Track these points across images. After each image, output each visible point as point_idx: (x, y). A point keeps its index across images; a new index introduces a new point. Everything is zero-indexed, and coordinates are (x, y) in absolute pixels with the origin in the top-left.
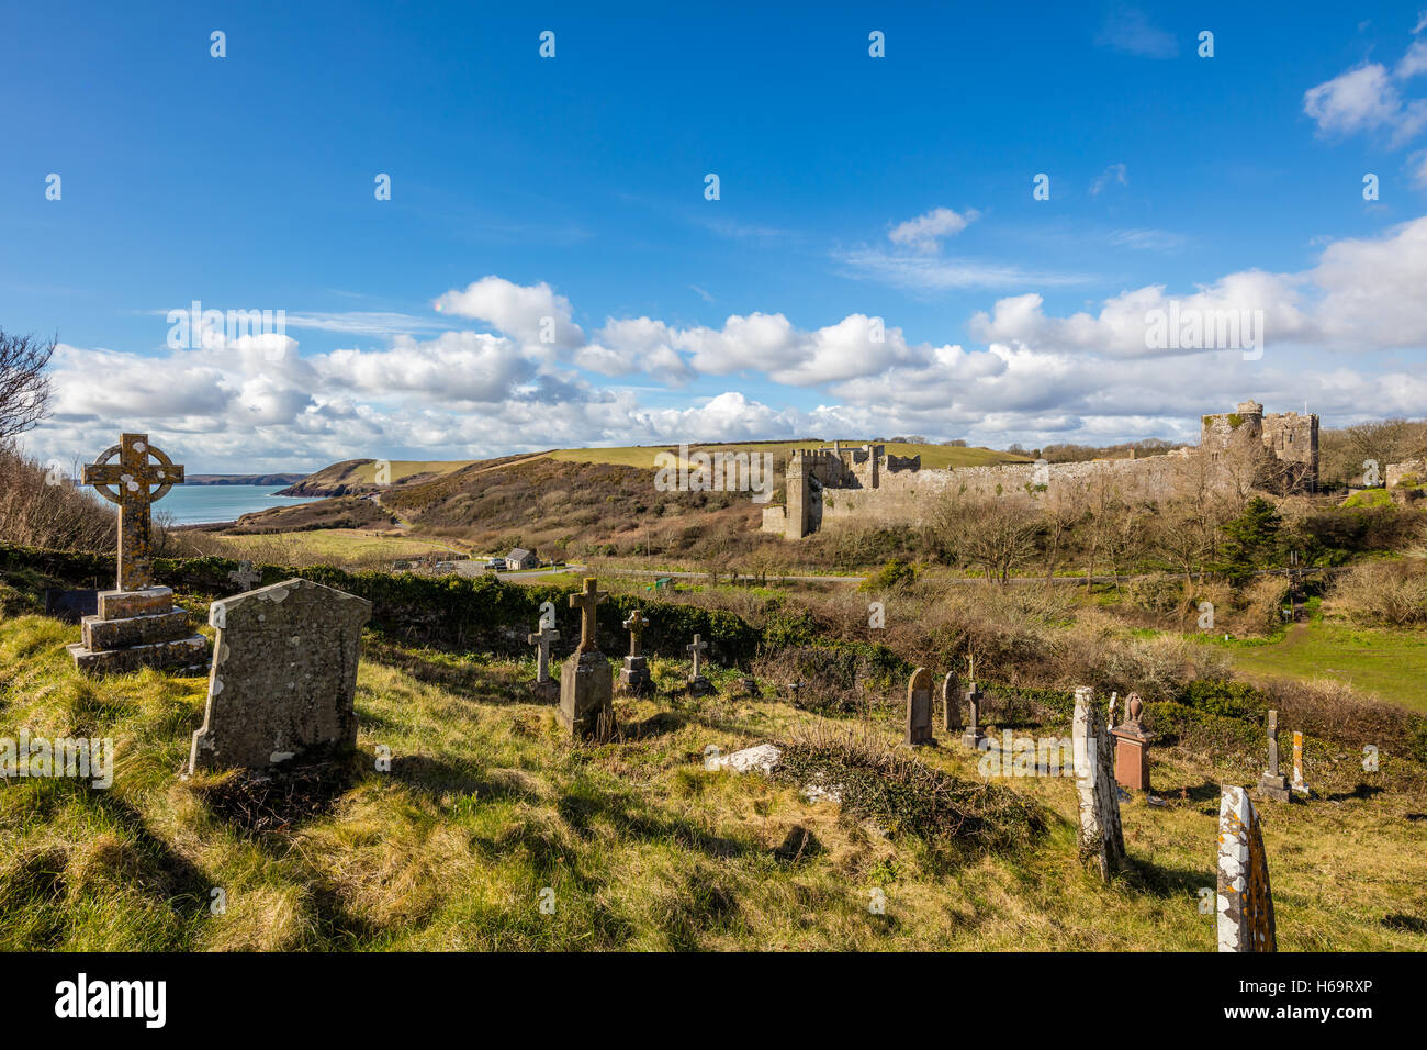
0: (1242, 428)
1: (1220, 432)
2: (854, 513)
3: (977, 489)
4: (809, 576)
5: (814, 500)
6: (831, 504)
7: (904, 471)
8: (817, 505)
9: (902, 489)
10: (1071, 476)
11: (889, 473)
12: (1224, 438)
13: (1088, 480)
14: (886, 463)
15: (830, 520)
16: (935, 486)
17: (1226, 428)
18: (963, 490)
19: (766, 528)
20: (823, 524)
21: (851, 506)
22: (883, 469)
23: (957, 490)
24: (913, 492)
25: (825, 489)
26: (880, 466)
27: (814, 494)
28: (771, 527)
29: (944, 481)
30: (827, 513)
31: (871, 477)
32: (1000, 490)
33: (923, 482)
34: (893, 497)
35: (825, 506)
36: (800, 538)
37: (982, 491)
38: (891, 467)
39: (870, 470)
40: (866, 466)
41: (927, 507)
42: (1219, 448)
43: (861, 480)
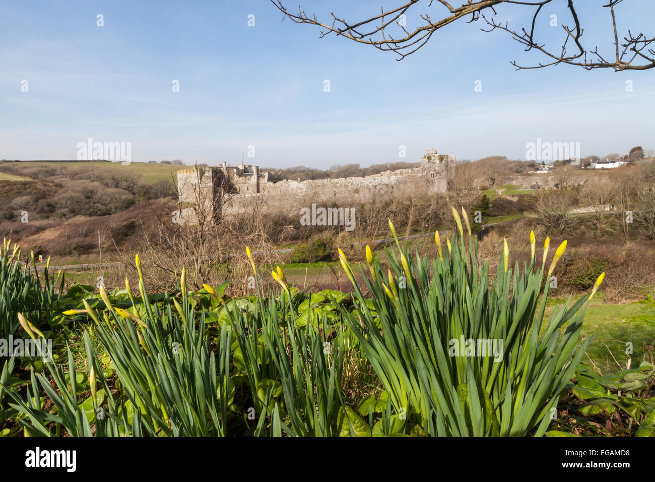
0: (443, 162)
1: (435, 163)
2: (248, 210)
6: (232, 204)
11: (271, 183)
12: (436, 166)
14: (266, 177)
15: (231, 215)
17: (437, 162)
21: (245, 205)
22: (264, 181)
23: (312, 195)
24: (286, 195)
26: (261, 179)
29: (305, 188)
30: (229, 210)
31: (255, 186)
32: (335, 193)
33: (292, 189)
37: (326, 194)
38: (269, 180)
39: (253, 182)
40: (250, 179)
41: (295, 205)
42: (435, 171)
43: (246, 189)
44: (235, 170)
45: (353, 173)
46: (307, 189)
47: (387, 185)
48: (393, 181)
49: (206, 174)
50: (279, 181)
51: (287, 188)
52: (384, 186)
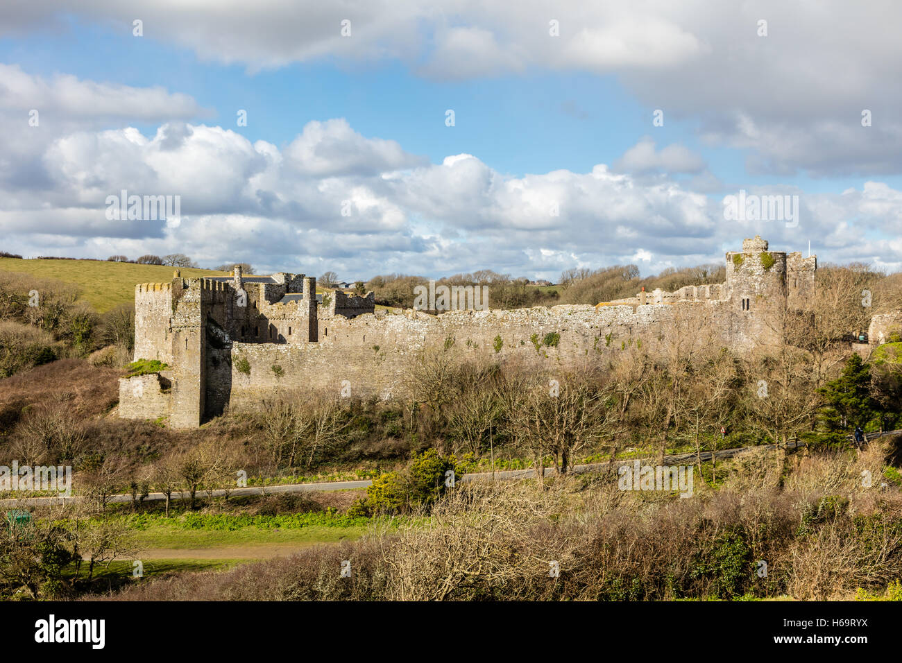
0: (773, 270)
1: (751, 274)
2: (289, 383)
3: (469, 343)
4: (287, 485)
5: (216, 362)
6: (246, 369)
7: (364, 316)
8: (220, 371)
9: (361, 343)
10: (587, 325)
11: (341, 318)
12: (756, 281)
13: (608, 331)
14: (333, 304)
15: (243, 394)
16: (409, 338)
17: (758, 269)
18: (449, 344)
19: (125, 412)
20: (233, 401)
21: (278, 371)
22: (327, 313)
23: (441, 347)
24: (377, 348)
25: (236, 343)
26: (320, 307)
27: (216, 353)
28: (137, 409)
29: (423, 331)
30: (239, 382)
31: (307, 326)
32: (499, 344)
33: (392, 333)
34: (347, 356)
35: (234, 370)
36: (197, 426)
37: (476, 346)
38: (340, 310)
39: (302, 314)
40: (296, 308)
41: (399, 371)
42: (751, 293)
43: (287, 330)
44: (262, 286)
45: (617, 291)
46: (429, 333)
47: (630, 328)
48: (644, 318)
49: (188, 295)
50: (360, 314)
51: (381, 332)
52: (623, 328)
